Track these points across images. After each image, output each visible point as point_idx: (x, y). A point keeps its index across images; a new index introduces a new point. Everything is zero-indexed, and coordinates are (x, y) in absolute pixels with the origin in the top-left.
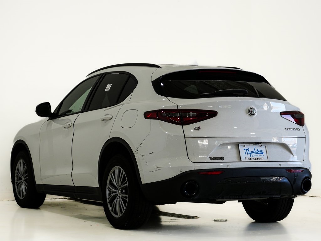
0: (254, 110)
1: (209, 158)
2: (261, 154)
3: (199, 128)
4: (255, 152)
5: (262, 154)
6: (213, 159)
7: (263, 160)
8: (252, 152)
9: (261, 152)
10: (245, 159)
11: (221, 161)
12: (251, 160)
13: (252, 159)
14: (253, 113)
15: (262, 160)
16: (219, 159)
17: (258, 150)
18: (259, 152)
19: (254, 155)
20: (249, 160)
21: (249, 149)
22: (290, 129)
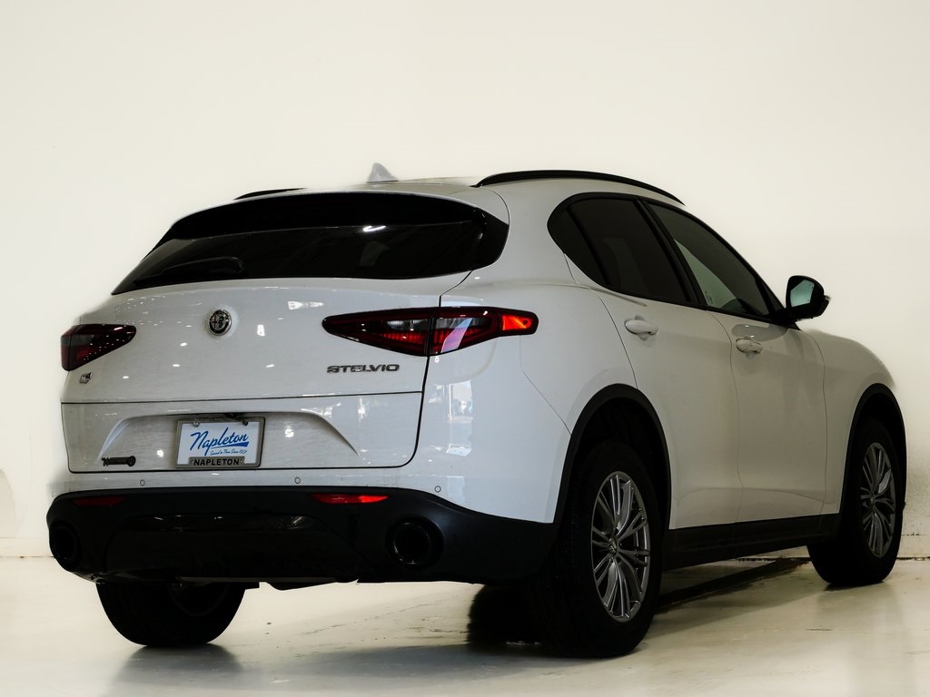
0: (223, 318)
1: (102, 459)
2: (238, 449)
3: (88, 376)
4: (223, 443)
5: (243, 448)
6: (110, 464)
7: (240, 465)
8: (216, 442)
9: (242, 441)
11: (126, 467)
14: (220, 327)
15: (236, 466)
16: (123, 463)
17: (233, 436)
18: (234, 441)
19: (216, 450)
20: (196, 466)
21: (207, 432)
22: (349, 369)
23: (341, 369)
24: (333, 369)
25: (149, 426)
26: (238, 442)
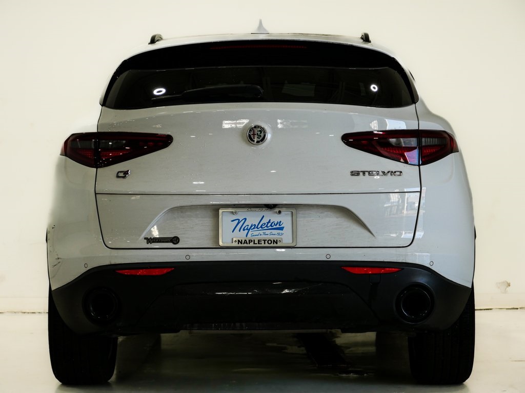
0: (261, 131)
1: (145, 238)
2: (275, 232)
3: (126, 173)
4: (261, 227)
6: (153, 242)
7: (279, 244)
8: (255, 227)
9: (278, 226)
10: (230, 241)
11: (171, 245)
12: (245, 245)
13: (250, 241)
14: (258, 138)
15: (275, 245)
16: (167, 242)
17: (269, 222)
18: (271, 226)
19: (256, 233)
20: (240, 245)
21: (245, 219)
22: (367, 173)
23: (361, 174)
24: (355, 173)
25: (188, 213)
26: (275, 227)
